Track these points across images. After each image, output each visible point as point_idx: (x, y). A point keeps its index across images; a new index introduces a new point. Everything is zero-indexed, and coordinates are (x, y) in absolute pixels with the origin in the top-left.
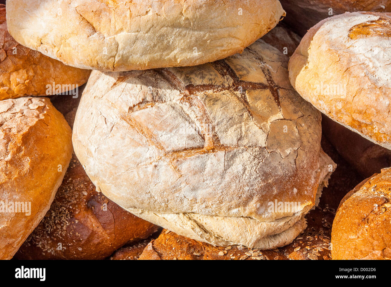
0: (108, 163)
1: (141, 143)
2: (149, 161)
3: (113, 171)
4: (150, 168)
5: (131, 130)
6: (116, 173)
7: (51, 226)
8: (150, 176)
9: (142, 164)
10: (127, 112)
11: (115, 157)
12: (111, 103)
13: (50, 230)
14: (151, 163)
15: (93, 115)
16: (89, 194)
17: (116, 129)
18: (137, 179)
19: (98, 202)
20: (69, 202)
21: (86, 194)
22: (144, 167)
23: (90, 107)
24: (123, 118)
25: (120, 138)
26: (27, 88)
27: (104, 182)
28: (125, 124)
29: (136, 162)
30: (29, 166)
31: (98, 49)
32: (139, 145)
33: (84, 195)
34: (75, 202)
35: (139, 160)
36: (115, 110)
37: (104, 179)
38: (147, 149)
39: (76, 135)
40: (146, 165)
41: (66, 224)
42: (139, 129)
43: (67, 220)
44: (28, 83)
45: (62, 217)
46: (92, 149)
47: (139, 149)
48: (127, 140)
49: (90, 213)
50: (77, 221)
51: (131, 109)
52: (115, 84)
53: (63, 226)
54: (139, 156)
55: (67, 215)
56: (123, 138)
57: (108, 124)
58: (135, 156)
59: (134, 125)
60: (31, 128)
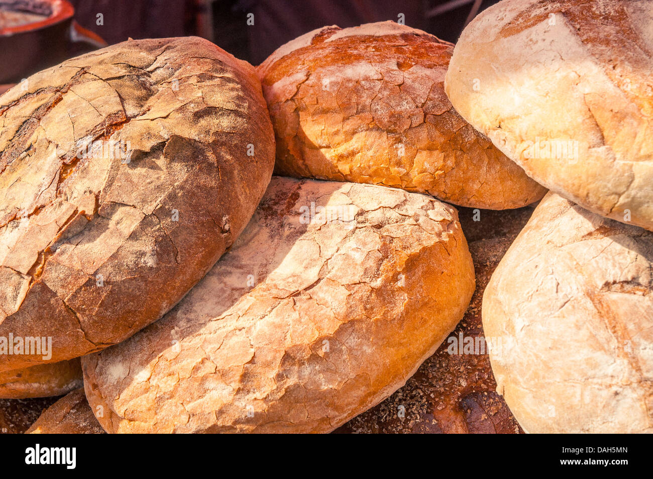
0: (537, 357)
1: (606, 346)
2: (608, 381)
3: (541, 373)
4: (605, 393)
5: (597, 320)
6: (544, 378)
7: (390, 412)
8: (601, 405)
9: (595, 381)
10: (600, 287)
11: (553, 352)
12: (575, 263)
13: (386, 417)
14: (610, 386)
15: (538, 269)
16: (470, 388)
17: (570, 308)
18: (576, 400)
19: (481, 406)
20: (432, 386)
21: (464, 384)
22: (597, 386)
23: (536, 255)
24: (590, 295)
25: (573, 325)
26: (435, 183)
27: (516, 382)
28: (590, 305)
29: (586, 374)
30: (402, 308)
31: (598, 174)
32: (602, 348)
33: (460, 385)
34: (442, 390)
35: (593, 372)
36: (580, 276)
37: (518, 377)
38: (612, 361)
39: (495, 289)
40: (601, 385)
41: (417, 419)
42: (610, 324)
43: (419, 413)
44: (440, 176)
45: (414, 405)
46: (519, 323)
47: (599, 356)
48: (584, 333)
49: (459, 418)
50: (434, 422)
51: (607, 284)
52: (590, 234)
53: (410, 420)
54: (595, 366)
55: (423, 406)
56: (578, 327)
57: (561, 295)
58: (587, 364)
59: (604, 312)
60: (425, 249)
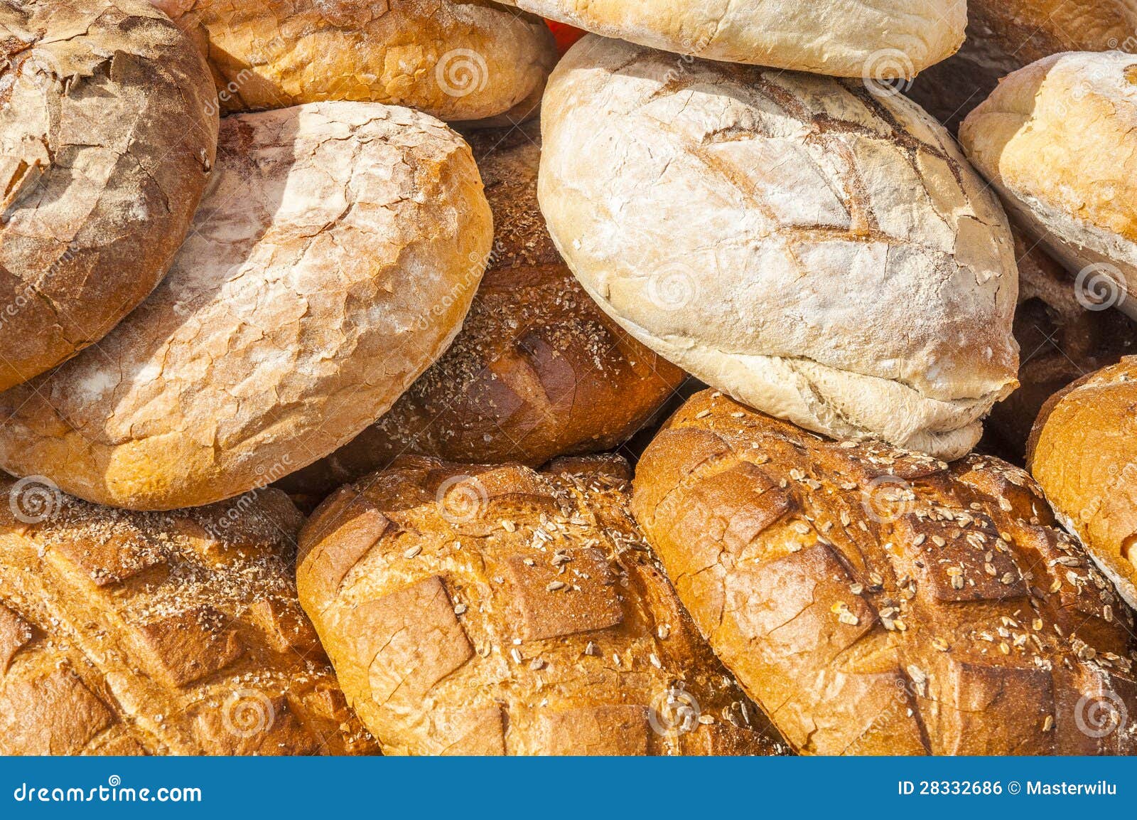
0: (651, 234)
1: (731, 201)
2: (743, 238)
3: (661, 251)
4: (744, 252)
5: (711, 176)
6: (666, 254)
7: (430, 382)
8: (742, 267)
9: (728, 241)
10: (701, 141)
11: (670, 222)
12: (658, 123)
13: (426, 390)
14: (747, 242)
15: (614, 142)
16: (522, 326)
17: (675, 170)
18: (712, 269)
20: (473, 338)
21: (514, 325)
22: (732, 247)
23: (602, 129)
24: (691, 151)
25: (685, 187)
26: (414, 88)
27: (625, 274)
28: (695, 161)
29: (716, 237)
30: (456, 224)
32: (726, 204)
33: (510, 328)
34: (489, 339)
35: (723, 232)
36: (671, 135)
37: (629, 266)
38: (742, 215)
40: (736, 244)
41: (470, 378)
42: (727, 176)
43: (471, 371)
44: (420, 76)
45: (461, 363)
46: (614, 204)
47: (725, 212)
48: (700, 192)
49: (523, 364)
50: (494, 376)
51: (708, 136)
52: (657, 93)
53: (462, 384)
54: (725, 224)
55: (474, 361)
56: (692, 188)
57: (657, 159)
58: (714, 224)
59: (715, 164)
